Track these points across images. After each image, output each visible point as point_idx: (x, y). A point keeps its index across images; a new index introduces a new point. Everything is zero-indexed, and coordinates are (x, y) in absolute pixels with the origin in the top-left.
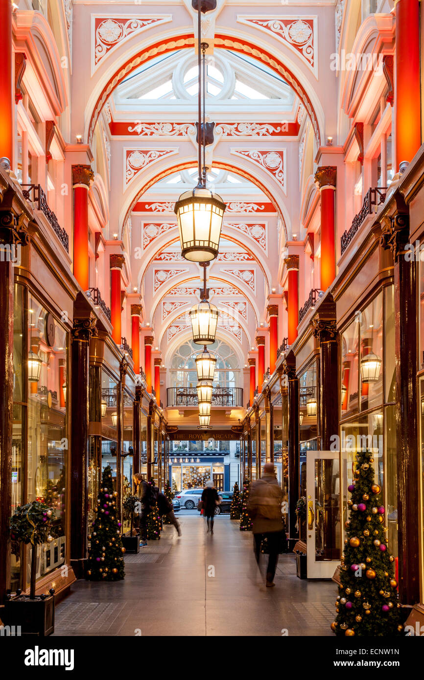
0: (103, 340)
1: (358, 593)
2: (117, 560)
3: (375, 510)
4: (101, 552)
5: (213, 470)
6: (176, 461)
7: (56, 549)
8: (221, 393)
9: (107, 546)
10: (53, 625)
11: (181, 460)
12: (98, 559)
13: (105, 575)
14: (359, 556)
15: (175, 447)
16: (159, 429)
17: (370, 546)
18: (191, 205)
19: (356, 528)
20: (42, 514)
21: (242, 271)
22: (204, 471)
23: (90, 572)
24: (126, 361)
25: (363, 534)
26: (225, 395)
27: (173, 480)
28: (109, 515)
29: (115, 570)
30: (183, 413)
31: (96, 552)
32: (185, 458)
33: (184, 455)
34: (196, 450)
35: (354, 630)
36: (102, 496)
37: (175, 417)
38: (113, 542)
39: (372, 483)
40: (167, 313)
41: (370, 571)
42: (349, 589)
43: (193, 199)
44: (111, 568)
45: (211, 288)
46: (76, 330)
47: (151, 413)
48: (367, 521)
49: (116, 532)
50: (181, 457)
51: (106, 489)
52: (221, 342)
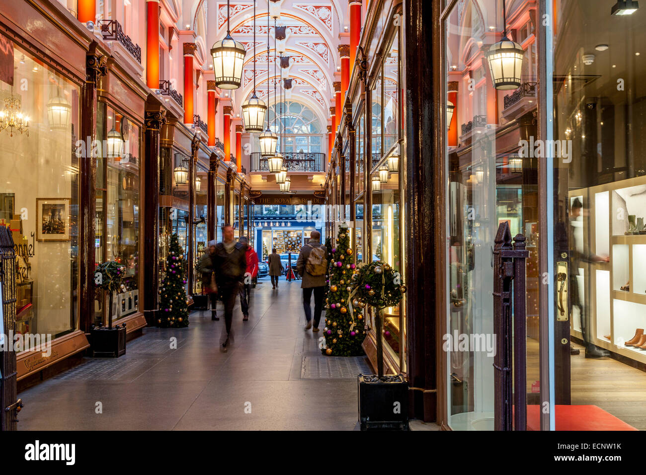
0: (174, 125)
1: (335, 324)
2: (182, 311)
3: (349, 266)
4: (169, 304)
5: (304, 235)
6: (266, 225)
7: (130, 299)
8: (304, 159)
9: (174, 299)
10: (125, 348)
11: (272, 224)
12: (167, 310)
13: (172, 323)
14: (336, 298)
15: (266, 210)
16: (240, 195)
17: (344, 291)
18: (220, 52)
19: (336, 279)
20: (116, 269)
21: (316, 44)
22: (295, 235)
23: (160, 320)
24: (198, 138)
25: (339, 283)
26: (307, 160)
27: (264, 244)
28: (176, 273)
29: (180, 319)
30: (266, 178)
31: (165, 303)
32: (276, 222)
33: (275, 218)
34: (287, 213)
35: (332, 349)
36: (169, 258)
37: (258, 181)
38: (179, 296)
39: (348, 247)
40: (248, 80)
41: (343, 308)
42: (329, 321)
43: (223, 48)
44: (177, 317)
45: (291, 57)
46: (148, 121)
47: (229, 180)
48: (343, 274)
49: (181, 288)
50: (272, 221)
51: (173, 252)
52: (304, 107)
